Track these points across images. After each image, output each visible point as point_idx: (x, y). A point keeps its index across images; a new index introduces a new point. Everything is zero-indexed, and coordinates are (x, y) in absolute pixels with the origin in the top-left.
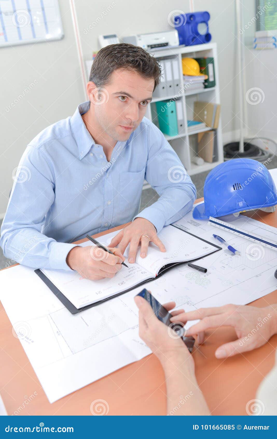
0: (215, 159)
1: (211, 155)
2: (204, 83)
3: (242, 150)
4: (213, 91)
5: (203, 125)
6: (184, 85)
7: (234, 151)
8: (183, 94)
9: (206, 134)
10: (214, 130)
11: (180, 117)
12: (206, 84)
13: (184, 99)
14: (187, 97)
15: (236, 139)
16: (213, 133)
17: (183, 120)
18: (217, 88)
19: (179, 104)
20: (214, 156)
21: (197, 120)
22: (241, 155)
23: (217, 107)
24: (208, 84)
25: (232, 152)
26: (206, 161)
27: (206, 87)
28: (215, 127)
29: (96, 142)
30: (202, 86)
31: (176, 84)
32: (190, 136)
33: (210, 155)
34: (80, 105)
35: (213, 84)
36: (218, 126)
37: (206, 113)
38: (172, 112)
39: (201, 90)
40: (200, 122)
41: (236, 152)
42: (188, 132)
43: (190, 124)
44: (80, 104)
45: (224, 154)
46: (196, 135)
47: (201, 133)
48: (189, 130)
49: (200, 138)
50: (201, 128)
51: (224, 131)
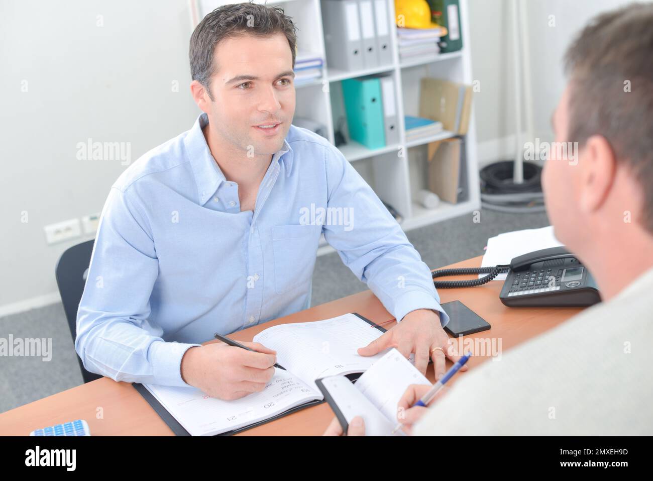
0: (463, 197)
1: (453, 189)
2: (439, 44)
3: (519, 177)
4: (458, 59)
5: (438, 126)
6: (399, 47)
7: (502, 179)
8: (396, 65)
9: (443, 145)
10: (461, 138)
11: (390, 111)
12: (444, 45)
13: (398, 75)
14: (404, 70)
15: (508, 156)
16: (458, 142)
17: (396, 117)
18: (466, 54)
19: (387, 84)
20: (460, 190)
21: (426, 117)
22: (517, 189)
23: (466, 92)
24: (447, 45)
25: (497, 182)
26: (443, 199)
27: (443, 51)
28: (462, 132)
29: (228, 178)
30: (436, 48)
31: (382, 44)
32: (410, 150)
33: (452, 187)
34: (201, 116)
35: (457, 45)
36: (467, 128)
37: (443, 101)
38: (374, 100)
39: (434, 56)
40: (432, 120)
41: (506, 182)
42: (407, 141)
43: (411, 123)
44: (201, 114)
45: (481, 185)
46: (424, 147)
47: (434, 143)
48: (407, 136)
49: (431, 152)
50: (433, 134)
51: (479, 140)
